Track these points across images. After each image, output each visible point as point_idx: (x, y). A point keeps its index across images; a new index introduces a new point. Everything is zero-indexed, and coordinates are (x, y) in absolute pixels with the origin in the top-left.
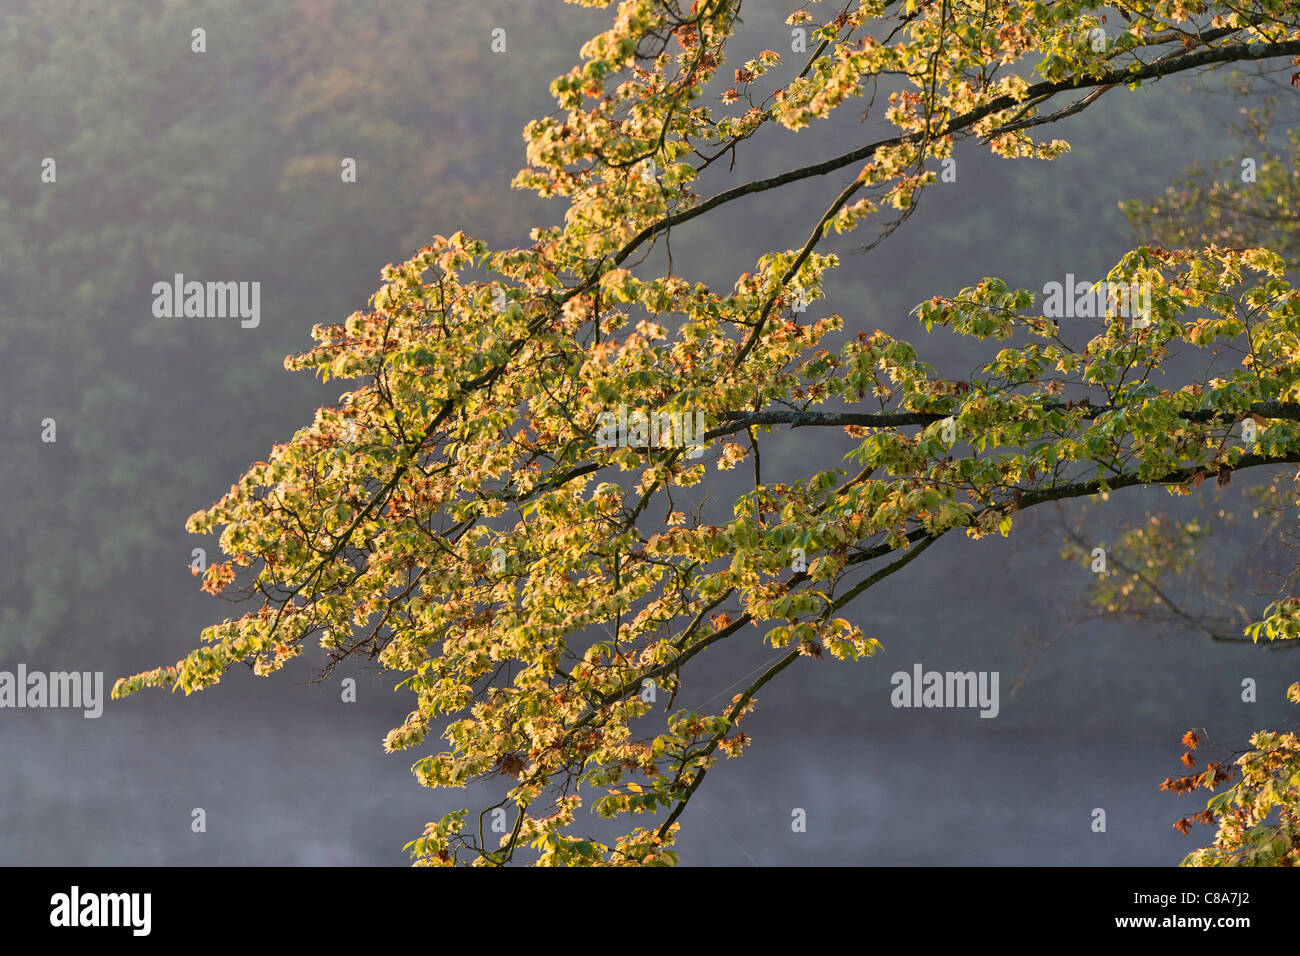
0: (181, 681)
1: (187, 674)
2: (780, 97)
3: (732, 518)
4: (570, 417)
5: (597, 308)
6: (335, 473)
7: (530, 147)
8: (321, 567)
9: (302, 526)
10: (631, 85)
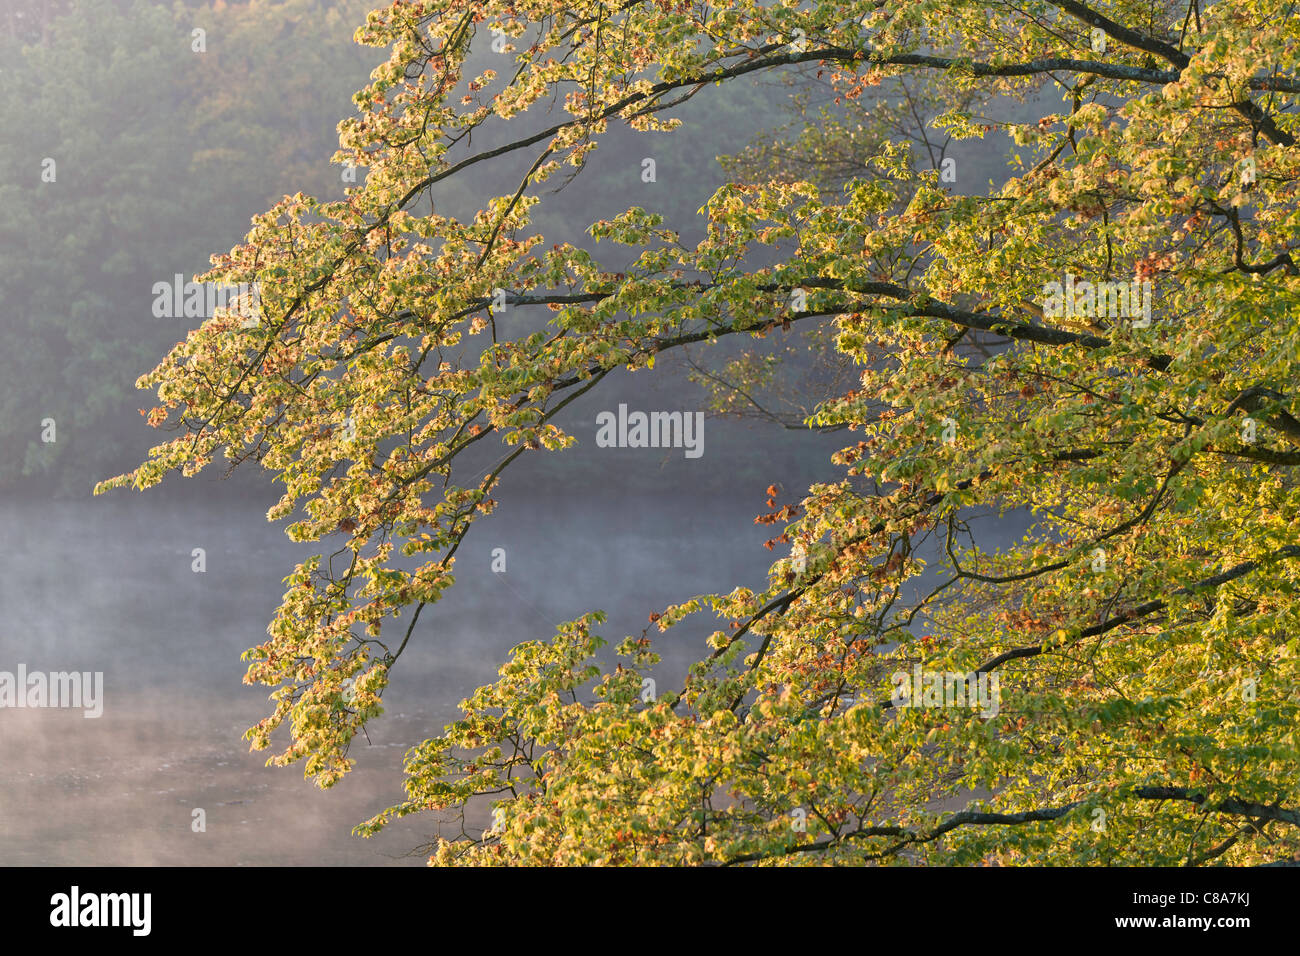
0: (137, 482)
1: (141, 477)
2: (498, 99)
3: (479, 364)
4: (374, 306)
5: (388, 237)
6: (229, 347)
7: (341, 137)
8: (222, 406)
9: (209, 382)
10: (403, 95)
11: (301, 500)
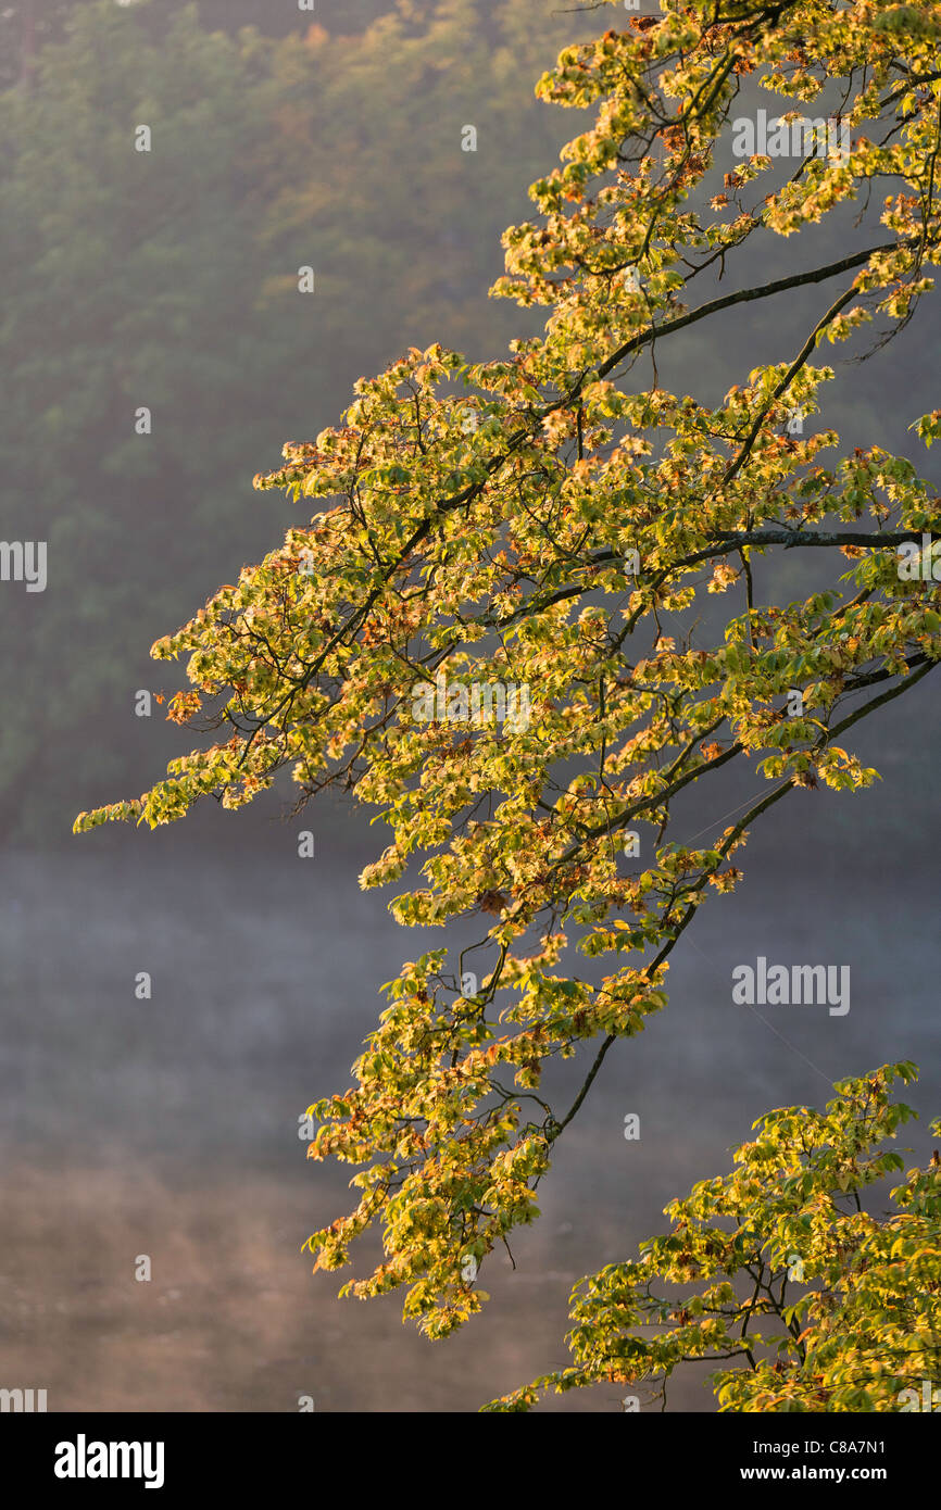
0: (146, 815)
1: (152, 807)
2: (771, 202)
3: (723, 642)
4: (551, 538)
5: (580, 424)
6: (307, 597)
7: (508, 254)
8: (292, 695)
9: (272, 653)
10: (615, 190)
11: (417, 857)
